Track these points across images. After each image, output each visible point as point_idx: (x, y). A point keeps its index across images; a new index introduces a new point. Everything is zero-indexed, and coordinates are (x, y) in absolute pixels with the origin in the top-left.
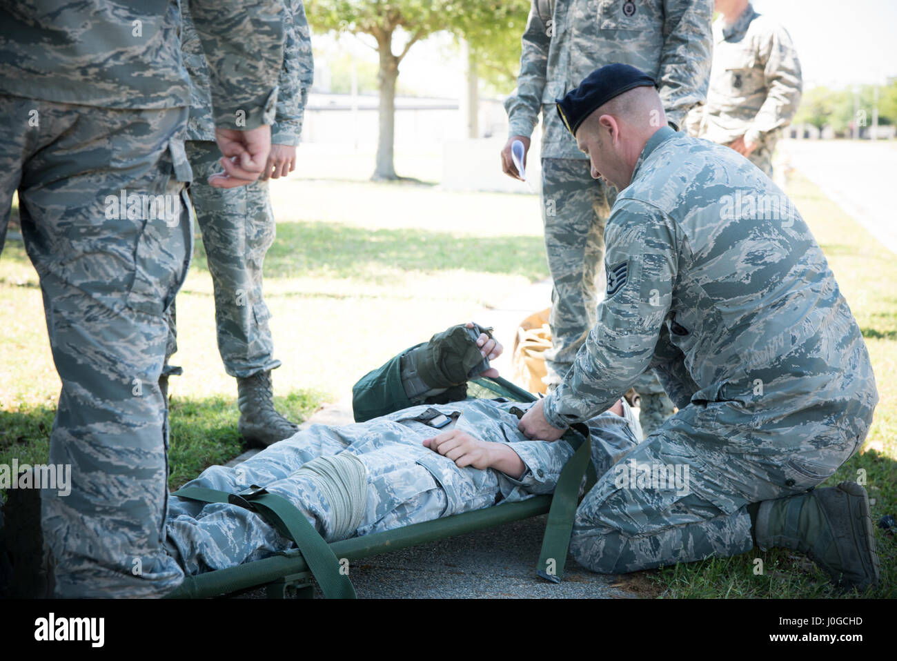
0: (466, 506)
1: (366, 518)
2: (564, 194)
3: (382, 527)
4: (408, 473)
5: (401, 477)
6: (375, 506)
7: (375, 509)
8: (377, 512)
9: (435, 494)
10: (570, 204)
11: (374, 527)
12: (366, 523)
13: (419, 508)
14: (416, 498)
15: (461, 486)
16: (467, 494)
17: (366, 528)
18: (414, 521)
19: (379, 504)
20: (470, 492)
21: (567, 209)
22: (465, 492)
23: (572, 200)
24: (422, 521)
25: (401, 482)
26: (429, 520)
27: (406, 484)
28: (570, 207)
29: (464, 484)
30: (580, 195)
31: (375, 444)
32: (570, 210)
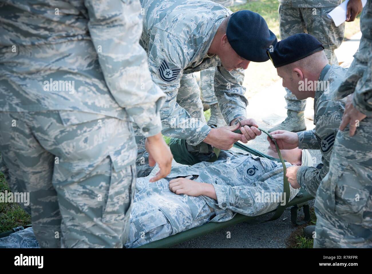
0: (186, 228)
1: (129, 239)
2: (290, 26)
3: (136, 244)
4: (152, 216)
5: (149, 218)
6: (134, 234)
7: (134, 235)
8: (135, 237)
9: (165, 226)
10: (293, 30)
11: (133, 244)
12: (129, 242)
13: (157, 233)
14: (155, 229)
15: (184, 219)
16: (188, 222)
17: (129, 244)
18: (153, 240)
19: (136, 233)
20: (189, 221)
21: (292, 33)
22: (186, 221)
23: (294, 28)
24: (158, 239)
25: (149, 221)
26: (162, 238)
27: (151, 222)
28: (293, 32)
29: (185, 218)
30: (298, 26)
31: (148, 194)
32: (293, 33)
